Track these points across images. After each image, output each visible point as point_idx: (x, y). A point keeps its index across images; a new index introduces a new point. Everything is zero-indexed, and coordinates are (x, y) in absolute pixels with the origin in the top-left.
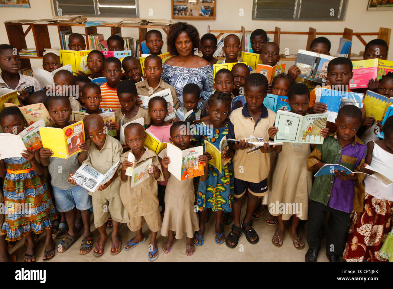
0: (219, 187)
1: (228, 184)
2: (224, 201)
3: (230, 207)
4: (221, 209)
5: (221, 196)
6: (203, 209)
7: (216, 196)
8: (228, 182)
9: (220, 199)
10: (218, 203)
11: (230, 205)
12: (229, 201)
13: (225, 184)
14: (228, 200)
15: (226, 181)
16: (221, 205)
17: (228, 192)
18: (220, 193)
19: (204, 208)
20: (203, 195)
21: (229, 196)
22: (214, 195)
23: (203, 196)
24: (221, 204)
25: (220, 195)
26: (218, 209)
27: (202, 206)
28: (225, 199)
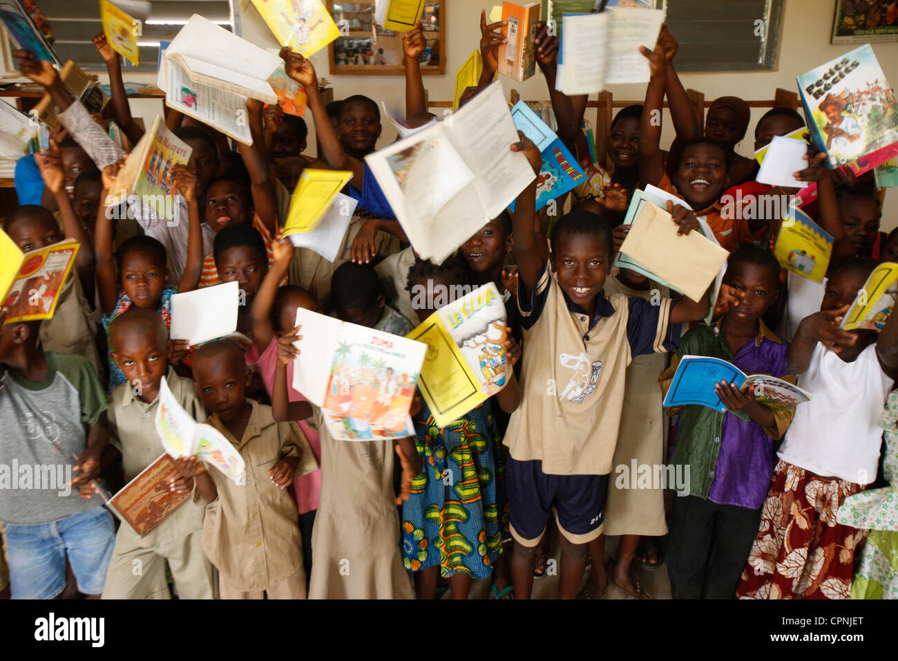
0: (452, 510)
1: (475, 500)
2: (468, 548)
3: (483, 564)
4: (462, 568)
5: (459, 533)
6: (419, 566)
7: (446, 534)
8: (475, 496)
9: (458, 543)
10: (453, 553)
11: (483, 557)
12: (481, 548)
13: (466, 502)
14: (476, 544)
15: (468, 492)
16: (462, 558)
17: (476, 524)
18: (457, 526)
19: (422, 563)
20: (415, 529)
21: (480, 533)
22: (441, 532)
23: (415, 533)
24: (461, 555)
25: (458, 531)
26: (455, 569)
27: (417, 559)
28: (469, 543)
